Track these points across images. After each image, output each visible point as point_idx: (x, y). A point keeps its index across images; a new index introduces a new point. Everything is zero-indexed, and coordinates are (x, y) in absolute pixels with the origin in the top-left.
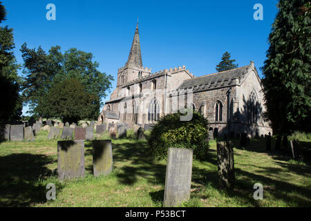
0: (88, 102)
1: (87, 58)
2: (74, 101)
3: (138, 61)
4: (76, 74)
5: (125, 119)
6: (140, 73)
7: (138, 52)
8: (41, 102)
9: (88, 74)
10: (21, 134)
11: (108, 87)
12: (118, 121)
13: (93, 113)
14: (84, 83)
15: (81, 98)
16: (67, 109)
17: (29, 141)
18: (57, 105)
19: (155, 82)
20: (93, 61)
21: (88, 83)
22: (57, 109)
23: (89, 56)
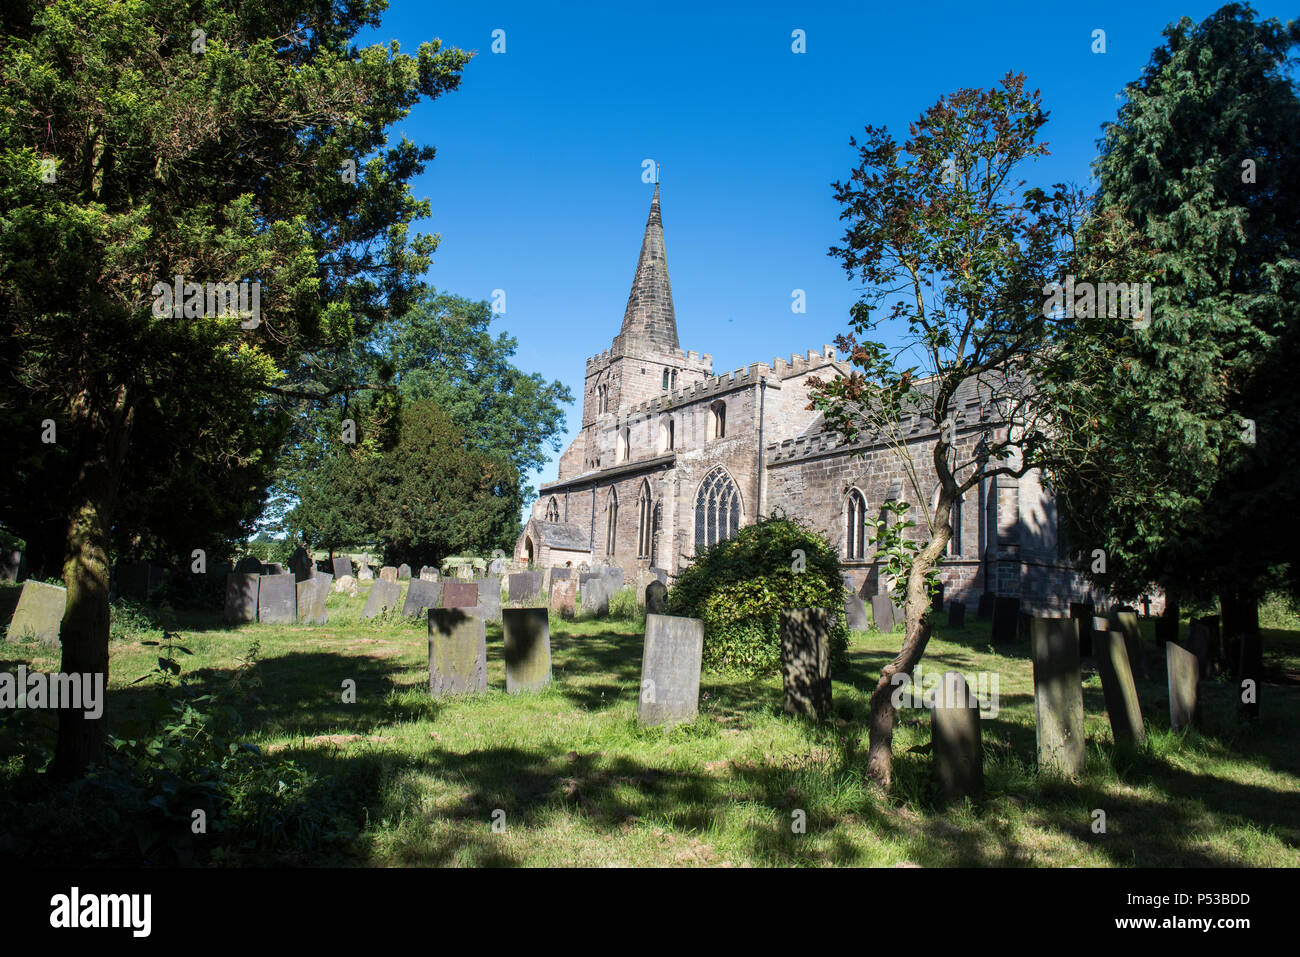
0: (477, 488)
1: (473, 321)
2: (427, 486)
3: (661, 326)
4: (432, 384)
5: (611, 552)
6: (670, 374)
7: (661, 294)
8: (309, 493)
9: (475, 380)
10: (290, 604)
11: (551, 430)
12: (588, 559)
13: (496, 529)
14: (460, 419)
15: (452, 473)
16: (405, 515)
17: (312, 623)
18: (366, 502)
19: (721, 411)
20: (493, 333)
21: (478, 416)
22: (367, 517)
23: (480, 314)
